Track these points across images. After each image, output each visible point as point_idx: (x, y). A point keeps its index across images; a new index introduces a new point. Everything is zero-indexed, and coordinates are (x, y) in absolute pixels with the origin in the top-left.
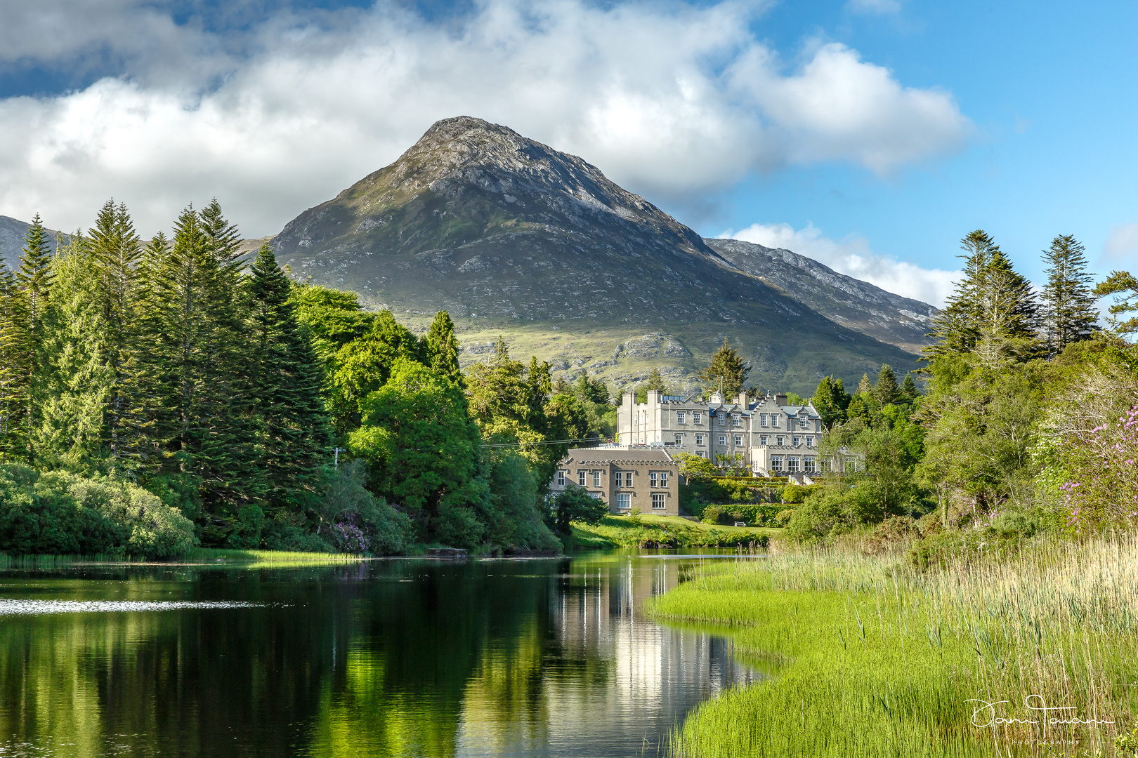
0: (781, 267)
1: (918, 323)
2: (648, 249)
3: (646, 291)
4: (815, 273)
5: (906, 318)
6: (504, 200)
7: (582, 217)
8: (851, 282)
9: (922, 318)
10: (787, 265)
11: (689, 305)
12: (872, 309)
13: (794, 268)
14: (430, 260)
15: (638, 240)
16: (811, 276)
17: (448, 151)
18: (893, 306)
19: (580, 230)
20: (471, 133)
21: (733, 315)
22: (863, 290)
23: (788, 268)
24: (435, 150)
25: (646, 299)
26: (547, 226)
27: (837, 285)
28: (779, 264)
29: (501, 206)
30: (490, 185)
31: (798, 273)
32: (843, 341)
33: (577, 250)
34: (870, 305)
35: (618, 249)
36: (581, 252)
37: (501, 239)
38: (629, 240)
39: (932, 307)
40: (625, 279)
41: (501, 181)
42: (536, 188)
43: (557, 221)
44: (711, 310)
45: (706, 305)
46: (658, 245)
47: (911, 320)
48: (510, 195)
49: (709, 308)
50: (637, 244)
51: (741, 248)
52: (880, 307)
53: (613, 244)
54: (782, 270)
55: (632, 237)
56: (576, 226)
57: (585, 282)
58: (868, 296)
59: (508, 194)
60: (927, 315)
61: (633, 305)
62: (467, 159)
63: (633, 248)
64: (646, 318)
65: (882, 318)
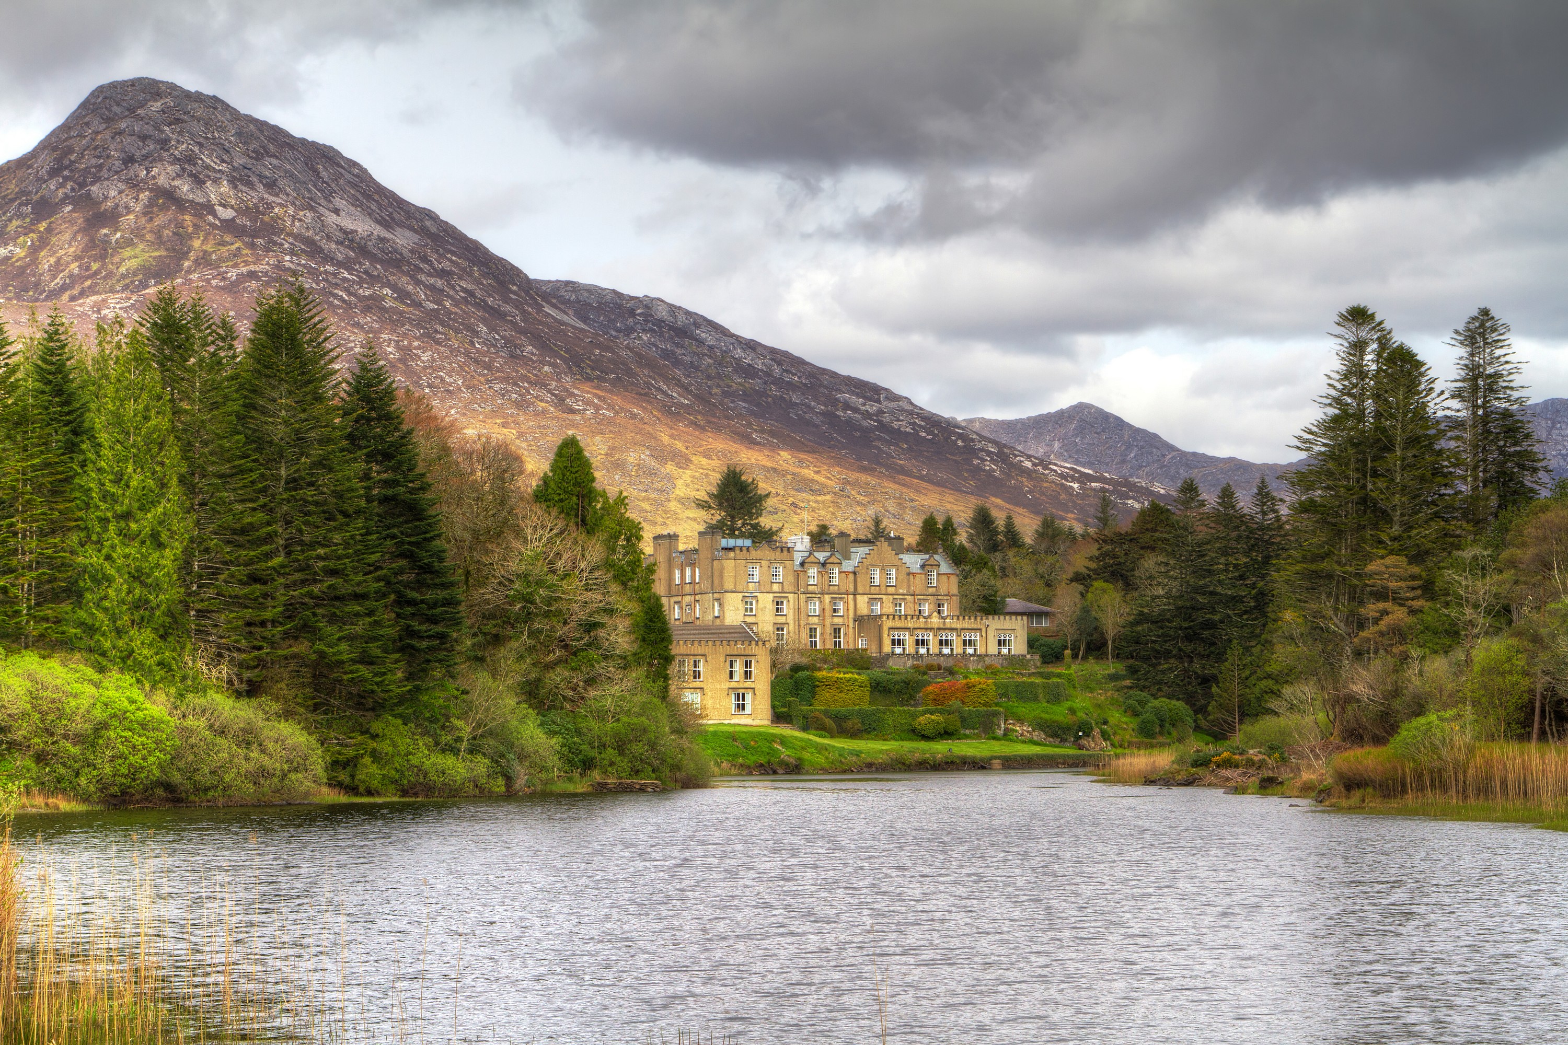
0: (650, 325)
1: (867, 415)
2: (448, 296)
3: (450, 363)
4: (703, 335)
5: (847, 406)
6: (215, 216)
7: (342, 243)
8: (759, 350)
9: (872, 408)
10: (660, 322)
11: (519, 387)
12: (794, 391)
13: (671, 328)
14: (99, 312)
15: (432, 281)
16: (697, 340)
17: (120, 134)
18: (826, 387)
19: (340, 264)
20: (157, 105)
21: (588, 403)
22: (779, 364)
23: (660, 327)
24: (98, 133)
25: (451, 376)
26: (288, 258)
27: (738, 353)
28: (646, 321)
29: (212, 225)
30: (191, 190)
31: (677, 336)
32: (759, 444)
33: (336, 296)
34: (791, 386)
35: (402, 295)
36: (344, 301)
37: (214, 278)
38: (418, 282)
39: (886, 390)
40: (416, 344)
41: (208, 184)
42: (266, 196)
43: (303, 251)
44: (553, 394)
45: (546, 385)
46: (464, 290)
47: (856, 410)
48: (224, 206)
49: (549, 391)
50: (432, 288)
51: (586, 294)
52: (805, 389)
53: (394, 288)
54: (652, 330)
55: (422, 277)
56: (332, 259)
57: (352, 349)
58: (787, 371)
59: (221, 205)
60: (878, 401)
61: (429, 386)
62: (152, 147)
63: (426, 294)
64: (451, 408)
65: (809, 406)
